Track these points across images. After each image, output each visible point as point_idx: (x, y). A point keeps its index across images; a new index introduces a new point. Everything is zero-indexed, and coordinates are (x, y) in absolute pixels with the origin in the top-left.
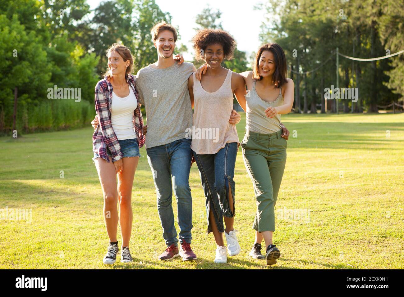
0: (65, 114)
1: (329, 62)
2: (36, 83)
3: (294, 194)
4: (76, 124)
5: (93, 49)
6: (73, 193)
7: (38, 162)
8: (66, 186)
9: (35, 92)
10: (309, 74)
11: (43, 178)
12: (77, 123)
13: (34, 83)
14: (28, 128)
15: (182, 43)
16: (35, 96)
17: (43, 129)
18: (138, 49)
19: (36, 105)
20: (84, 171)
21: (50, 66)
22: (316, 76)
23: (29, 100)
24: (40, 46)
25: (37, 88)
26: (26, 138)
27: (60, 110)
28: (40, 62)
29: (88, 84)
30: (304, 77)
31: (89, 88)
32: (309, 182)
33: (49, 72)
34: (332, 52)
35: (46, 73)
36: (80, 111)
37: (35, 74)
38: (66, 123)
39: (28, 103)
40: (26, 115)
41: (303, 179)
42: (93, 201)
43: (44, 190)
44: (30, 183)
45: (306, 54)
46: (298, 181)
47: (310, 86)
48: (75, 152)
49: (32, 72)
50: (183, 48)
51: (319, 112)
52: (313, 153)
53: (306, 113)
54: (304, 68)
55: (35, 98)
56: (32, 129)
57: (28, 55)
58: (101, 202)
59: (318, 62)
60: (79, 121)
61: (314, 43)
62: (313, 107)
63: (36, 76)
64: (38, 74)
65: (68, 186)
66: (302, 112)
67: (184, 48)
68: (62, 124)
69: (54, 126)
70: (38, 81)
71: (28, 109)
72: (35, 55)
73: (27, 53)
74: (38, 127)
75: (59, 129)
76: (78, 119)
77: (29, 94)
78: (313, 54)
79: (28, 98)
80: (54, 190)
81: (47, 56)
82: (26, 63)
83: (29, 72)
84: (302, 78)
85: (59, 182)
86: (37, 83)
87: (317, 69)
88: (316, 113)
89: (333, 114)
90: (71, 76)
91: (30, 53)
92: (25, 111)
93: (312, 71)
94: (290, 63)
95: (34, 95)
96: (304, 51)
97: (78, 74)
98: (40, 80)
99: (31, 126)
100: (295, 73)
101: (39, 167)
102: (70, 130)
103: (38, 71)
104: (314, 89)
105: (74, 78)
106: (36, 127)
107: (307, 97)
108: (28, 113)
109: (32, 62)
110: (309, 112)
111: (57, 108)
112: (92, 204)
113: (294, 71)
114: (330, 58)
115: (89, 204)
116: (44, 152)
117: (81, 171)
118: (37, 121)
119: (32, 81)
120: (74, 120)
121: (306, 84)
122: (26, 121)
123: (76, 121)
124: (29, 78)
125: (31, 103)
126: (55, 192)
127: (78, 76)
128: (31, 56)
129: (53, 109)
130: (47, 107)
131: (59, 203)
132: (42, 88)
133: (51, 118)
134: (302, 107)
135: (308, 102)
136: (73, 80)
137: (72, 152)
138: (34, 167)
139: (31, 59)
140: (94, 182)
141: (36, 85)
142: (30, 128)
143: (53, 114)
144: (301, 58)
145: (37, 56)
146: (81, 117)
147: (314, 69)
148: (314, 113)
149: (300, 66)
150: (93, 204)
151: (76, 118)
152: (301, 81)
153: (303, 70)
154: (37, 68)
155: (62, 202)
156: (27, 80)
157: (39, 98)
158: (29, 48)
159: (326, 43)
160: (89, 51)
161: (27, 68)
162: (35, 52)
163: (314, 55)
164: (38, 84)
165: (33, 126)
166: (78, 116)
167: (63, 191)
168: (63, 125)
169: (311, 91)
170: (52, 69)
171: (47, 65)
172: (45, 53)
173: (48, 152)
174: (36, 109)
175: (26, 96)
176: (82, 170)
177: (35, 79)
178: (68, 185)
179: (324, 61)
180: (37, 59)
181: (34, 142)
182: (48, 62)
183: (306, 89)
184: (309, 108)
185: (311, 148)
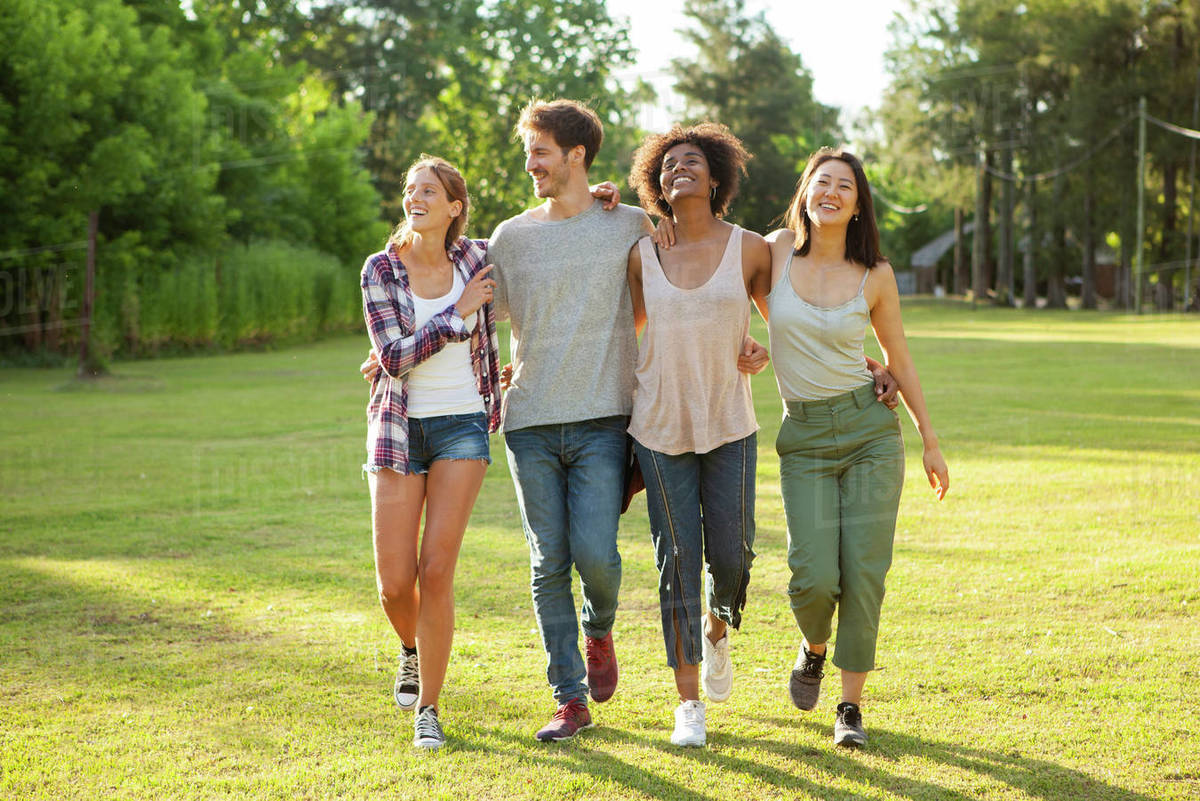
0: (259, 296)
1: (1112, 144)
2: (168, 195)
3: (1073, 671)
4: (294, 330)
5: (361, 91)
6: (220, 632)
7: (136, 477)
8: (202, 595)
9: (164, 223)
10: (1047, 182)
11: (131, 553)
12: (300, 326)
13: (162, 195)
14: (139, 342)
15: (640, 78)
16: (164, 236)
17: (186, 346)
18: (500, 92)
19: (167, 266)
20: (282, 523)
21: (216, 142)
22: (1067, 187)
23: (145, 251)
24: (187, 75)
25: (172, 214)
26: (122, 377)
27: (242, 287)
28: (183, 129)
29: (338, 202)
30: (1027, 190)
31: (340, 213)
32: (1118, 607)
33: (213, 160)
34: (1121, 111)
35: (203, 163)
36: (309, 289)
37: (167, 165)
38: (262, 326)
39: (141, 260)
40: (134, 300)
41: (1094, 594)
42: (289, 678)
43: (120, 609)
44: (75, 577)
45: (1037, 118)
46: (1073, 600)
47: (1047, 219)
48: (270, 436)
49: (155, 158)
50: (644, 93)
51: (1072, 302)
52: (1098, 470)
53: (1030, 304)
54: (1026, 163)
55: (165, 244)
56: (151, 345)
57: (145, 105)
58: (315, 685)
59: (1074, 143)
60: (303, 320)
61: (1066, 81)
62: (1054, 287)
63: (168, 174)
64: (177, 165)
65: (212, 596)
66: (1019, 303)
67: (647, 92)
68: (249, 330)
69: (224, 337)
70: (175, 188)
71: (139, 281)
72: (168, 105)
73: (141, 98)
74: (172, 339)
75: (240, 347)
76: (299, 315)
77: (144, 230)
78: (1058, 117)
79: (142, 243)
80: (155, 615)
81: (208, 110)
82: (138, 132)
83: (145, 160)
84: (1020, 195)
85: (182, 574)
86: (172, 194)
87: (1070, 167)
88: (1065, 307)
89: (1121, 315)
90: (283, 173)
91: (151, 98)
92: (132, 286)
93: (1055, 173)
94: (984, 145)
95: (162, 234)
96: (1029, 106)
97: (305, 167)
98: (182, 185)
99: (149, 335)
100: (998, 178)
101: (134, 501)
102: (274, 349)
103: (177, 155)
104: (1059, 231)
105: (294, 181)
106: (166, 338)
107: (1035, 255)
108: (138, 293)
109: (157, 130)
110: (1041, 302)
111: (235, 279)
112: (280, 696)
113: (994, 172)
114: (1116, 132)
115: (267, 694)
116: (169, 436)
117: (276, 523)
118: (169, 320)
119: (154, 188)
120: (288, 316)
121: (1035, 212)
122: (133, 320)
123: (295, 321)
124: (144, 178)
125: (151, 261)
126: (157, 621)
127: (305, 175)
128: (154, 107)
129: (219, 280)
130: (202, 275)
131: (153, 684)
132: (188, 212)
133: (213, 310)
134: (1019, 288)
135: (1037, 272)
136: (290, 186)
137: (260, 435)
138: (113, 502)
139: (154, 119)
140: (309, 579)
141: (169, 202)
142: (146, 341)
143: (220, 296)
144: (1019, 130)
145: (174, 109)
146: (310, 306)
147: (1062, 165)
148: (1056, 305)
149: (1015, 154)
150: (286, 692)
151: (294, 311)
152: (1017, 202)
153: (1023, 168)
154: (172, 148)
155: (167, 681)
156: (139, 187)
157: (180, 246)
158: (150, 81)
159: (1107, 81)
160: (348, 97)
161: (140, 146)
162: (168, 96)
163: (1062, 119)
164: (176, 201)
165: (156, 333)
166: (300, 305)
167: (186, 618)
168: (252, 334)
169: (1049, 236)
170: (220, 149)
171: (205, 137)
172: (200, 100)
173: (182, 435)
174: (168, 279)
175: (134, 236)
176: (278, 517)
177: (164, 181)
178: (211, 588)
179: (1094, 141)
180: (171, 118)
181: (146, 391)
182: (209, 127)
183: (1032, 229)
184: (1042, 290)
185: (1085, 447)
